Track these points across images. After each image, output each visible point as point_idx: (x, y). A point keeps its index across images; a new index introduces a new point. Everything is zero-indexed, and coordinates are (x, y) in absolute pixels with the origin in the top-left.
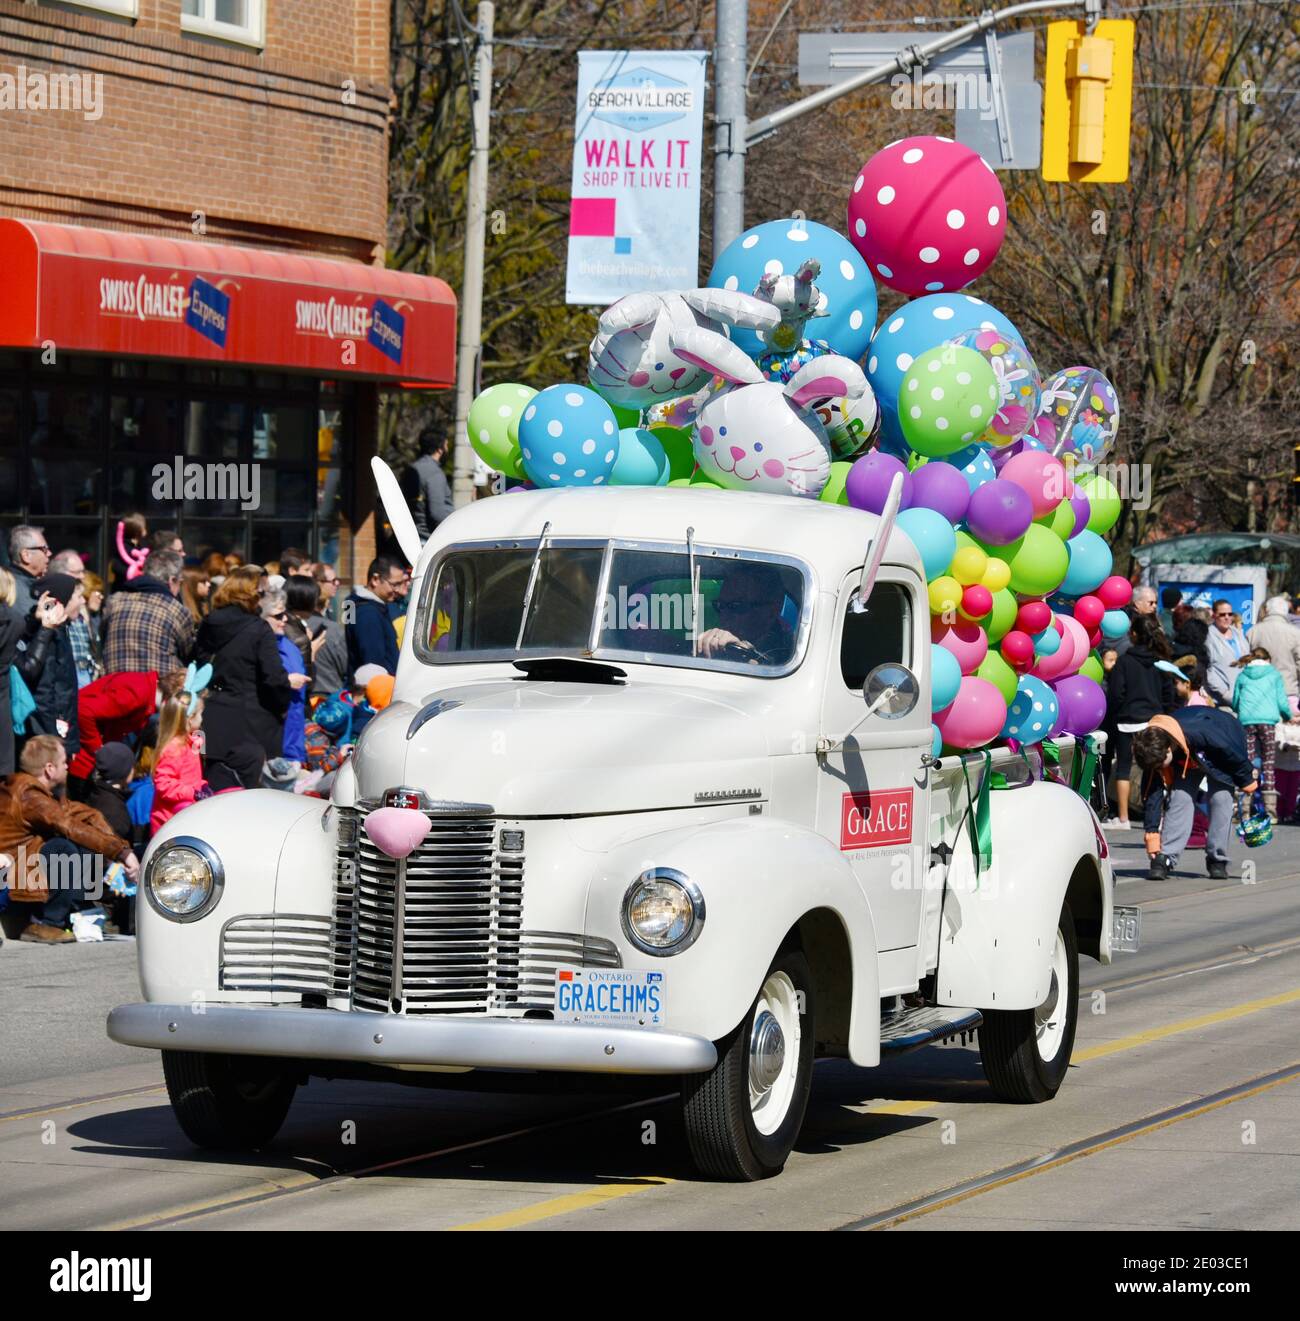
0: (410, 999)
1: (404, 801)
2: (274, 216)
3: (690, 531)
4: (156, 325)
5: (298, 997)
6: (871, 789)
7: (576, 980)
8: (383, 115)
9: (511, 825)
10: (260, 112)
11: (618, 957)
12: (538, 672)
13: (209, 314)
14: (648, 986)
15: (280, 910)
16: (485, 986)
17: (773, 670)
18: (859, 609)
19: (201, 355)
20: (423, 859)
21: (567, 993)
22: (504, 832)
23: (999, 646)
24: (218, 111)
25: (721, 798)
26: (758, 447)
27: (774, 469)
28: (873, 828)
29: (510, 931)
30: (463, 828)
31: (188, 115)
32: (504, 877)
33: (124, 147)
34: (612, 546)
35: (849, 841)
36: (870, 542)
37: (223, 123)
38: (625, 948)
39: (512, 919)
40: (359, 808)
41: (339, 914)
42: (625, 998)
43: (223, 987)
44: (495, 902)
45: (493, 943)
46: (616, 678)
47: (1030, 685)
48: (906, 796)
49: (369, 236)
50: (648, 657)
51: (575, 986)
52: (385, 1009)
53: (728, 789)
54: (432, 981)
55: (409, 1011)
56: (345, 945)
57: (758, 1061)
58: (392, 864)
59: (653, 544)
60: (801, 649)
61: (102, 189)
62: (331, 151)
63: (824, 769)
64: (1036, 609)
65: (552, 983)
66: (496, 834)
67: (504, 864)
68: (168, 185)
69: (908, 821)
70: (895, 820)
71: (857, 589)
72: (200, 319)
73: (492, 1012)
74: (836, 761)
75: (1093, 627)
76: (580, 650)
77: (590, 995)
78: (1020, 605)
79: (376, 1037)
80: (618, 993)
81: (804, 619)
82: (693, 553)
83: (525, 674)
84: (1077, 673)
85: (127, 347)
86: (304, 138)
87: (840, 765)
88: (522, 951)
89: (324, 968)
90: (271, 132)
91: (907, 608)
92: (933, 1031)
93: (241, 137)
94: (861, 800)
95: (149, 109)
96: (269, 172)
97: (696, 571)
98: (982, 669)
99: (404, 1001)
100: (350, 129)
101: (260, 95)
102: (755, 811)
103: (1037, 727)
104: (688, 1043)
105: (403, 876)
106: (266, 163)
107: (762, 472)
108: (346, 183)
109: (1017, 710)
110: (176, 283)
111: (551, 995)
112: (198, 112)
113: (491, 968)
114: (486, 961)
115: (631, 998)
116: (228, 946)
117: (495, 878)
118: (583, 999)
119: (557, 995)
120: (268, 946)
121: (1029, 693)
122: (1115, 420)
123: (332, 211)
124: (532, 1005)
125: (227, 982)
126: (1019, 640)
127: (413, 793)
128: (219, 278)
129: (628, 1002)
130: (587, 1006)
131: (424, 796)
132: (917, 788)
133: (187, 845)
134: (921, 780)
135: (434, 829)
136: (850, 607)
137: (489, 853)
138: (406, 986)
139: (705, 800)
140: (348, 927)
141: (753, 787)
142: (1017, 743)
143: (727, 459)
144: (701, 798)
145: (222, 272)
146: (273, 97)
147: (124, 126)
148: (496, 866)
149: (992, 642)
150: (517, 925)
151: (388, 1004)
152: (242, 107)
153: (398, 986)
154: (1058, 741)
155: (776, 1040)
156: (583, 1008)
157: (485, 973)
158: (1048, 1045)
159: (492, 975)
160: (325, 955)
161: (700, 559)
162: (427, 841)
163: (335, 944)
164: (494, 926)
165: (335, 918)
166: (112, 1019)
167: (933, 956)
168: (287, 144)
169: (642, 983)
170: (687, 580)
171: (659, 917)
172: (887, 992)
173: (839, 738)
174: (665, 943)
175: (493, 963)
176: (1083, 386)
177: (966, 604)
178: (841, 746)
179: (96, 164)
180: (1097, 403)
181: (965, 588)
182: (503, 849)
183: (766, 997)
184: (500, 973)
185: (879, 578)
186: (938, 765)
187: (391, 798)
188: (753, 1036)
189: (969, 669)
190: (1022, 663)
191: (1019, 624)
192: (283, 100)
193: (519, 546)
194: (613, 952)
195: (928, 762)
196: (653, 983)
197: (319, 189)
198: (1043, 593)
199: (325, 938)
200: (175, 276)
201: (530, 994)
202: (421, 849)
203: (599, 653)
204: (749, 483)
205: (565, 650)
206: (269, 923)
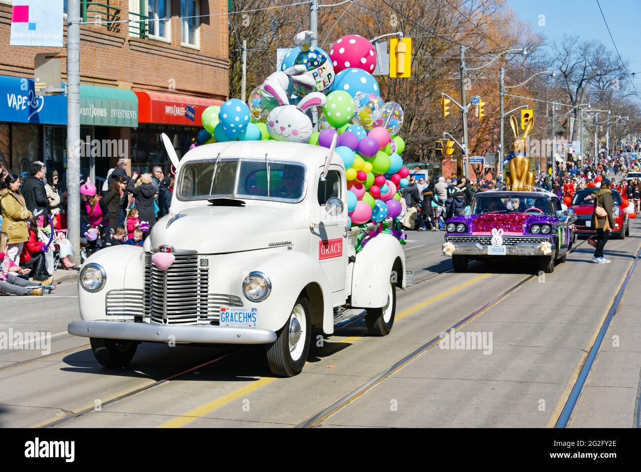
0: (170, 319)
1: (166, 250)
2: (204, 91)
3: (266, 155)
4: (178, 117)
5: (133, 317)
6: (328, 239)
7: (227, 311)
8: (228, 66)
9: (204, 257)
10: (200, 65)
11: (242, 303)
12: (216, 203)
13: (190, 114)
14: (252, 313)
15: (126, 288)
16: (196, 313)
17: (295, 200)
18: (323, 179)
19: (189, 124)
20: (173, 270)
21: (224, 316)
22: (201, 260)
23: (369, 190)
24: (190, 65)
25: (278, 245)
26: (289, 126)
27: (295, 133)
28: (330, 252)
29: (204, 294)
30: (187, 259)
31: (183, 66)
32: (201, 275)
33: (169, 74)
34: (240, 160)
35: (322, 257)
36: (326, 157)
37: (192, 68)
38: (244, 299)
39: (205, 290)
40: (151, 252)
41: (146, 289)
42: (244, 317)
43: (107, 314)
44: (199, 284)
45: (198, 298)
46: (242, 204)
47: (379, 203)
48: (340, 241)
49: (225, 95)
50: (253, 197)
51: (226, 313)
52: (161, 322)
53: (280, 241)
54: (177, 312)
55: (169, 323)
56: (148, 299)
57: (292, 335)
58: (162, 272)
59: (254, 159)
60: (304, 193)
61: (164, 84)
62: (216, 74)
63: (313, 233)
64: (381, 179)
65: (218, 312)
66: (198, 260)
67: (201, 271)
68: (179, 83)
69: (341, 249)
70: (337, 249)
71: (323, 173)
72: (188, 115)
73: (199, 322)
74: (317, 230)
75: (398, 184)
76: (230, 195)
77: (232, 316)
78: (376, 177)
79: (157, 333)
80: (241, 315)
81: (305, 183)
82: (267, 162)
83: (212, 204)
84: (392, 198)
85: (172, 123)
86: (210, 71)
87: (318, 232)
88: (209, 301)
89: (142, 307)
90: (203, 70)
91: (339, 179)
92: (351, 319)
93: (196, 71)
94: (325, 243)
95: (175, 65)
96: (203, 80)
97: (269, 168)
98: (363, 198)
99: (168, 319)
100: (220, 69)
101: (200, 61)
102: (290, 248)
103: (381, 216)
104: (267, 333)
105: (166, 276)
106: (201, 77)
107: (291, 134)
108: (220, 82)
109: (375, 211)
110: (183, 107)
111: (219, 316)
112: (186, 66)
113: (198, 307)
114: (196, 305)
115: (246, 317)
116: (108, 300)
117: (199, 276)
118: (229, 318)
119: (221, 316)
120: (122, 300)
121: (379, 205)
122: (402, 118)
123: (217, 89)
124: (213, 319)
125: (108, 313)
126: (376, 189)
127: (169, 247)
128: (192, 105)
129: (245, 319)
130: (231, 320)
131: (173, 248)
132: (344, 238)
133: (94, 266)
134: (345, 235)
135: (176, 259)
136: (320, 179)
137: (197, 267)
138: (168, 314)
139: (272, 246)
140: (149, 293)
141: (289, 241)
142: (375, 221)
143: (279, 131)
144: (271, 245)
145: (193, 104)
146: (203, 62)
147: (169, 69)
148: (199, 271)
149: (367, 189)
150: (207, 292)
151: (162, 320)
152: (196, 64)
153: (165, 314)
154: (387, 220)
155: (298, 328)
156: (230, 320)
157: (196, 309)
158: (387, 317)
159: (198, 309)
160: (142, 303)
161: (270, 164)
162: (174, 264)
163: (145, 299)
164: (199, 292)
165: (145, 290)
166: (69, 326)
167: (350, 291)
168: (206, 73)
169: (250, 312)
170: (265, 172)
171: (256, 288)
172: (335, 306)
173: (318, 223)
174: (258, 297)
175: (199, 305)
176: (392, 107)
177: (359, 177)
178: (318, 226)
179: (163, 78)
180: (397, 113)
181: (358, 172)
182: (201, 266)
183: (294, 313)
184: (201, 309)
185: (329, 169)
186: (351, 230)
187: (161, 249)
188: (290, 327)
189: (360, 198)
190: (377, 196)
191: (376, 183)
192: (205, 62)
193: (210, 161)
194: (240, 301)
195: (347, 229)
196: (254, 312)
197: (214, 84)
198: (382, 173)
199: (141, 297)
200: (182, 105)
201: (212, 316)
202: (172, 266)
203: (237, 196)
204: (286, 139)
205: (225, 195)
206: (122, 292)
